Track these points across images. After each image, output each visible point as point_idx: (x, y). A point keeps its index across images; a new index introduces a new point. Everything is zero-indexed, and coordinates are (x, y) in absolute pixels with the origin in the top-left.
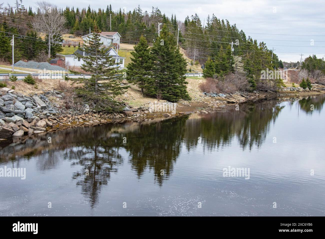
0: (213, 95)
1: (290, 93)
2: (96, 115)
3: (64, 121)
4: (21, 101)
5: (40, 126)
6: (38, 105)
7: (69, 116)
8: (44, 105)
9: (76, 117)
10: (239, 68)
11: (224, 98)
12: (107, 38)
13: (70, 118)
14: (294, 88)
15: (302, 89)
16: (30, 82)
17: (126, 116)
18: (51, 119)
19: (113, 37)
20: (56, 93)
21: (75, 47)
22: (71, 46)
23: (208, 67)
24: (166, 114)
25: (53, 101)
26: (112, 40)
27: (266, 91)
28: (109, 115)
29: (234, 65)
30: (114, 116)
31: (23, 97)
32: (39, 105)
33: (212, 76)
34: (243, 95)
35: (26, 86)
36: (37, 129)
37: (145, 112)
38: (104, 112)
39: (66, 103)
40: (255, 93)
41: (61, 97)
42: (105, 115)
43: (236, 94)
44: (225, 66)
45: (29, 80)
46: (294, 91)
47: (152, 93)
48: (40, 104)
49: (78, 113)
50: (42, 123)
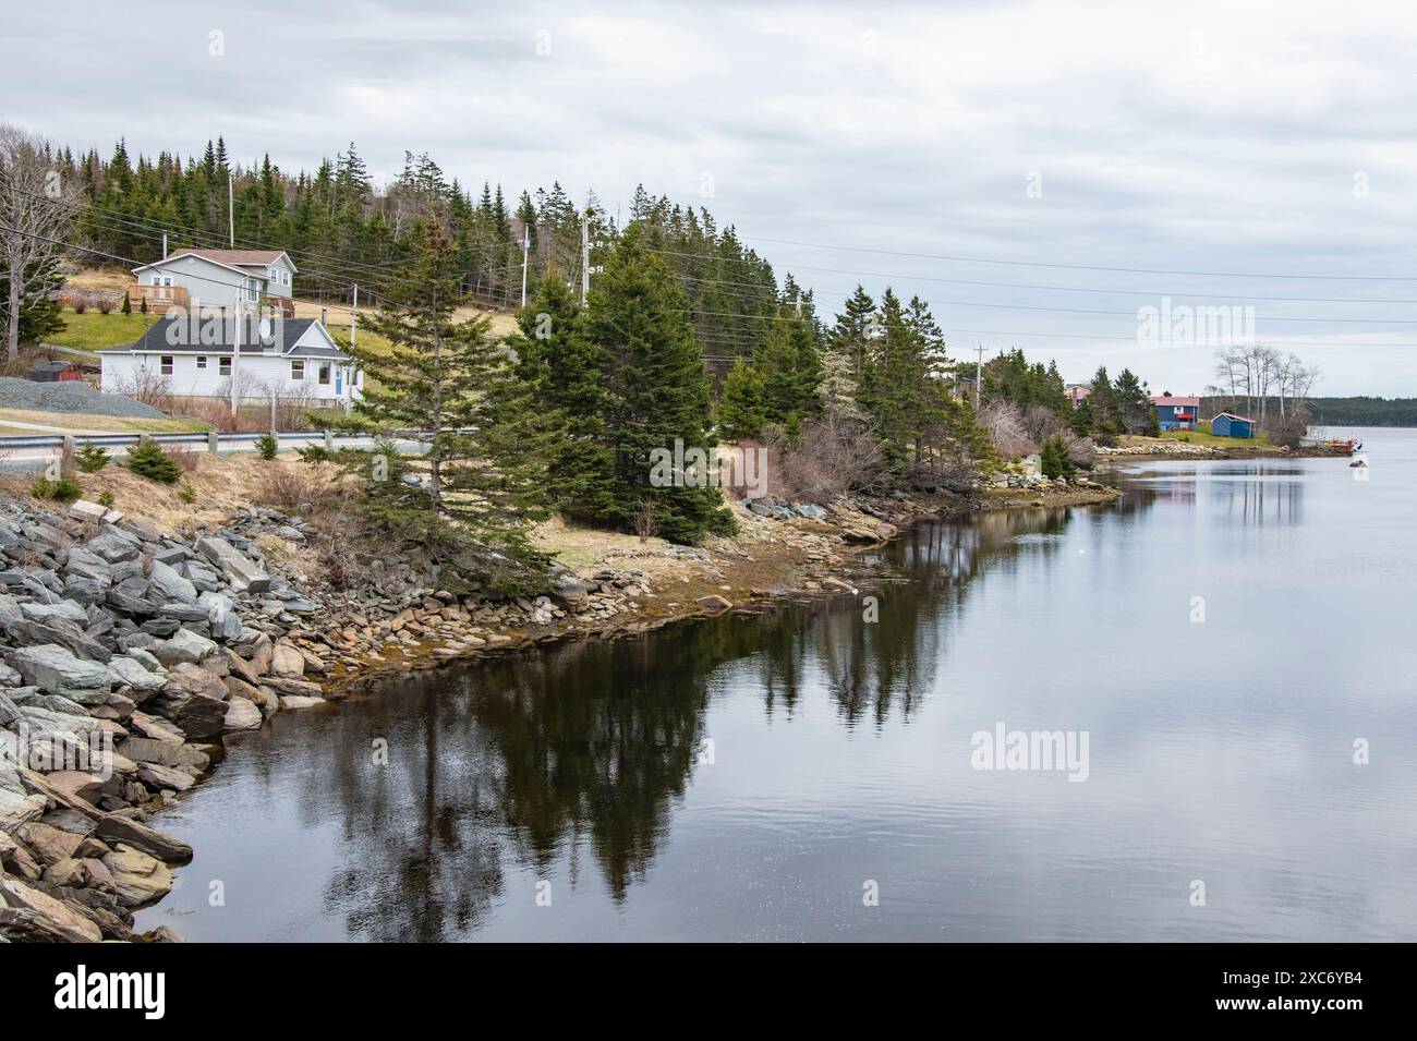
0: (780, 512)
1: (1012, 496)
2: (453, 612)
3: (353, 644)
4: (169, 561)
5: (289, 672)
6: (231, 575)
7: (362, 620)
8: (259, 575)
9: (385, 623)
10: (843, 398)
11: (824, 523)
12: (245, 276)
13: (365, 630)
14: (1021, 477)
15: (1047, 480)
16: (158, 473)
17: (569, 612)
18: (303, 638)
19: (268, 275)
20: (273, 519)
21: (105, 313)
22: (89, 310)
23: (736, 396)
24: (712, 599)
25: (277, 555)
26: (265, 283)
27: (931, 491)
28: (502, 611)
29: (823, 389)
30: (524, 616)
31: (166, 542)
32: (240, 575)
33: (757, 432)
34: (870, 509)
35: (149, 490)
36: (288, 690)
37: (630, 593)
38: (480, 596)
39: (329, 562)
40: (901, 501)
41: (300, 535)
42: (487, 610)
43: (839, 503)
44: (794, 392)
45: (152, 464)
46: (1021, 490)
47: (604, 507)
48: (242, 571)
49: (386, 607)
50: (289, 659)
